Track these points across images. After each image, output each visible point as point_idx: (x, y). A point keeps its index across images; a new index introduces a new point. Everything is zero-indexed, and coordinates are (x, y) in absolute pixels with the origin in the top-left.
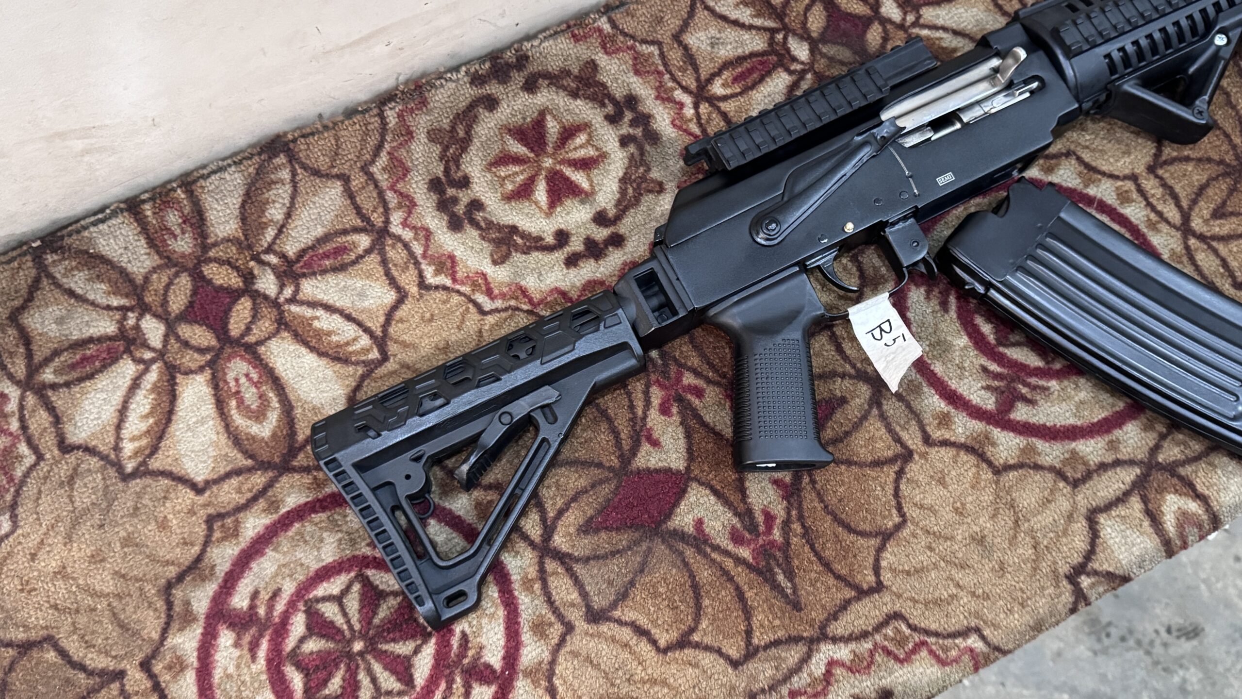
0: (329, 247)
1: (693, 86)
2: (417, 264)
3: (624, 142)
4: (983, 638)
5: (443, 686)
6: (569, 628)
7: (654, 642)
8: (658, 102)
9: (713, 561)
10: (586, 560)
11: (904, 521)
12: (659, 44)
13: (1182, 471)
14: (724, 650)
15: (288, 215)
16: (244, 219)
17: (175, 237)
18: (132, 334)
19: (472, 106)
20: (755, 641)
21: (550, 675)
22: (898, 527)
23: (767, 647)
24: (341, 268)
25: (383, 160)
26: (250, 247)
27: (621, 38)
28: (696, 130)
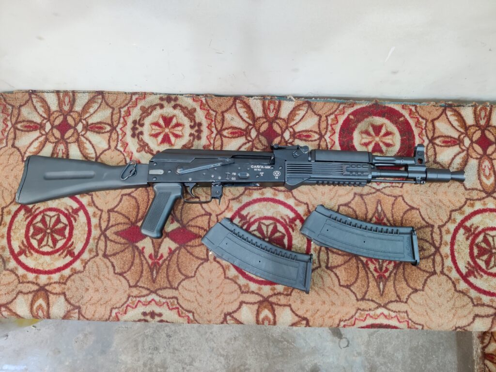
0: (99, 125)
1: (219, 128)
2: (118, 141)
3: (191, 135)
4: (193, 315)
5: (62, 251)
6: (97, 255)
7: (114, 269)
8: (207, 128)
9: (141, 259)
10: (111, 241)
11: (194, 276)
12: (217, 112)
13: (274, 306)
14: (130, 282)
15: (94, 112)
16: (83, 108)
17: (65, 105)
18: (42, 125)
19: (157, 105)
20: (138, 284)
21: (86, 263)
22: (192, 277)
23: (140, 287)
24: (99, 133)
25: (125, 109)
26: (81, 117)
27: (207, 106)
28: (212, 142)
